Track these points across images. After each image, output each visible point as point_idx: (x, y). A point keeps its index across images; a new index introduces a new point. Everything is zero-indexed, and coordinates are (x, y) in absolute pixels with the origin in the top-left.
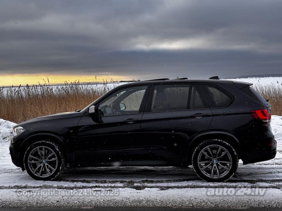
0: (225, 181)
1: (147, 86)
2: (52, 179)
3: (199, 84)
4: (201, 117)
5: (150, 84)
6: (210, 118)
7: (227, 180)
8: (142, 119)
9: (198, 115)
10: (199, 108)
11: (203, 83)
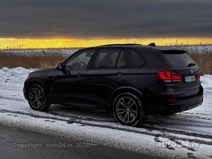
0: (132, 126)
1: (95, 50)
2: (40, 110)
3: (126, 49)
4: (121, 75)
5: (97, 48)
6: (126, 76)
7: (134, 125)
8: (86, 74)
9: (119, 73)
10: (123, 68)
11: (128, 49)
